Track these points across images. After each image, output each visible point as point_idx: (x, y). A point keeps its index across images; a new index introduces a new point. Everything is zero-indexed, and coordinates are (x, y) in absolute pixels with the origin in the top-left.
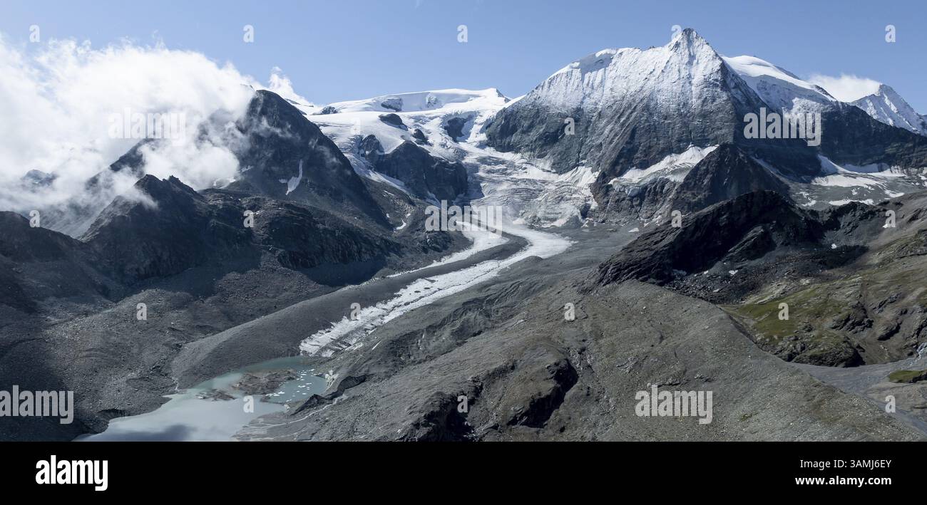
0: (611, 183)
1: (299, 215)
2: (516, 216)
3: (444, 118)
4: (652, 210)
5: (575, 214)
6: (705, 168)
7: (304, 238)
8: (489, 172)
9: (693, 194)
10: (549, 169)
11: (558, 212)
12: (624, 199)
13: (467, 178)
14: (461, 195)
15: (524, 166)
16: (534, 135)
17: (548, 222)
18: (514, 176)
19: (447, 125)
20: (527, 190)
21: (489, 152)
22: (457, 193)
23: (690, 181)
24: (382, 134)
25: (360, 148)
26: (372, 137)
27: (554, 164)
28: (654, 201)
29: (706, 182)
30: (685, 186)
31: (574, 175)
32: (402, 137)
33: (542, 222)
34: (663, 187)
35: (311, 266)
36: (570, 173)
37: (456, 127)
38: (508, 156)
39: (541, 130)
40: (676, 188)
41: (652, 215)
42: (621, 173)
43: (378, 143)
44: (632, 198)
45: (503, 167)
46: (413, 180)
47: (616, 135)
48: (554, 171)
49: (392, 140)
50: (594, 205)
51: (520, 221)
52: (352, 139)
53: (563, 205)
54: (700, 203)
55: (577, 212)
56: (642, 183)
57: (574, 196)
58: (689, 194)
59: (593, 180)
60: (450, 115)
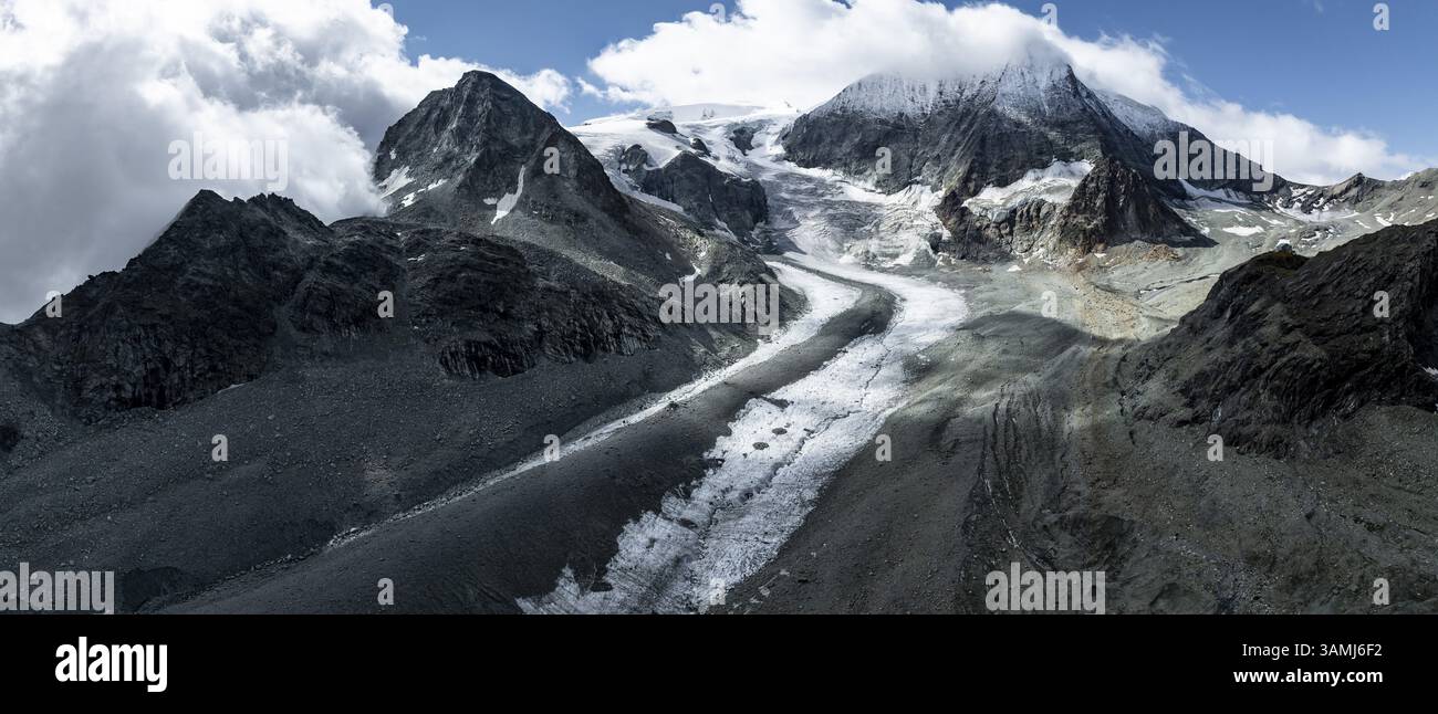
0: (965, 204)
1: (495, 261)
2: (840, 251)
3: (729, 127)
4: (1028, 240)
5: (924, 247)
6: (1093, 185)
7: (502, 310)
8: (795, 192)
9: (1085, 218)
10: (873, 188)
11: (897, 245)
12: (988, 226)
13: (766, 201)
14: (761, 224)
15: (838, 184)
16: (846, 147)
17: (888, 259)
18: (828, 197)
19: (733, 135)
20: (850, 216)
21: (790, 167)
22: (756, 221)
23: (1079, 201)
24: (650, 143)
25: (621, 162)
26: (637, 147)
27: (878, 182)
28: (1028, 229)
29: (1098, 203)
30: (1073, 208)
31: (908, 195)
32: (677, 147)
33: (880, 259)
34: (1039, 210)
35: (515, 372)
36: (902, 193)
37: (742, 138)
38: (815, 172)
39: (857, 140)
40: (1058, 211)
41: (1030, 247)
42: (976, 193)
43: (646, 154)
44: (998, 225)
45: (811, 186)
46: (695, 204)
47: (958, 145)
48: (879, 190)
49: (665, 151)
50: (946, 234)
51: (847, 258)
52: (610, 151)
53: (903, 235)
54: (1098, 231)
55: (925, 245)
56: (1009, 205)
57: (915, 223)
58: (1080, 219)
59: (938, 202)
60: (736, 124)
